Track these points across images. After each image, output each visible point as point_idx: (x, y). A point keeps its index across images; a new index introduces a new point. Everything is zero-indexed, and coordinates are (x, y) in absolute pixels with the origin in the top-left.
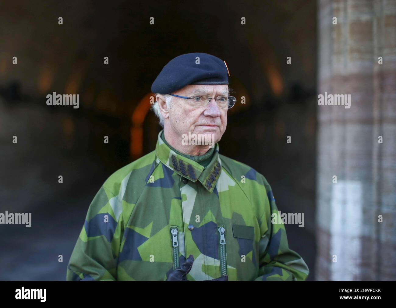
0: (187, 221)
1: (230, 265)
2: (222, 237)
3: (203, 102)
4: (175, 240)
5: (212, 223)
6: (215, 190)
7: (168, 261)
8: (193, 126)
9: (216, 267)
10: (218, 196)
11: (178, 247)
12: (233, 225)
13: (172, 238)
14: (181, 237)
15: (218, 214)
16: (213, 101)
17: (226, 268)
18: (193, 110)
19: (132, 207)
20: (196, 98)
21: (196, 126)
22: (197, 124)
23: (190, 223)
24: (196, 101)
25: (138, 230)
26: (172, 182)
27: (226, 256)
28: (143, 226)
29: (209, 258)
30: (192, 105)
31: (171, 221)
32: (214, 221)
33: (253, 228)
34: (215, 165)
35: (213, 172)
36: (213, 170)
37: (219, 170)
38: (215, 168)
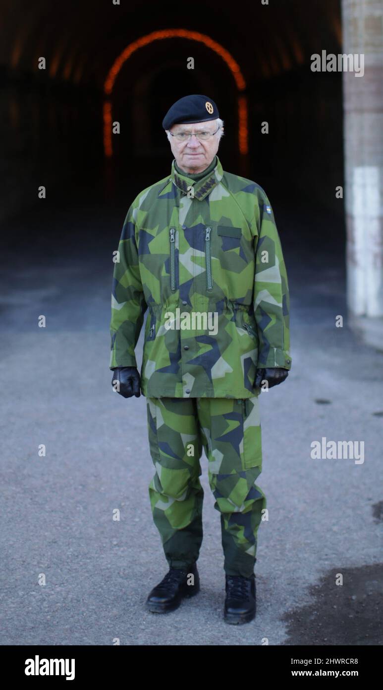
0: (182, 222)
1: (213, 256)
2: (208, 235)
3: (187, 136)
4: (172, 237)
5: (201, 224)
6: (207, 198)
7: (166, 253)
9: (201, 258)
10: (209, 205)
11: (174, 242)
12: (220, 226)
13: (170, 236)
14: (177, 235)
15: (207, 218)
16: (193, 136)
17: (210, 258)
18: (180, 143)
19: (145, 214)
20: (181, 134)
22: (184, 153)
23: (184, 224)
24: (181, 136)
25: (148, 231)
26: (176, 195)
27: (210, 250)
28: (152, 228)
29: (197, 251)
30: (179, 140)
31: (171, 223)
32: (203, 223)
33: (241, 229)
34: (208, 181)
35: (205, 186)
36: (204, 184)
37: (212, 185)
38: (207, 183)
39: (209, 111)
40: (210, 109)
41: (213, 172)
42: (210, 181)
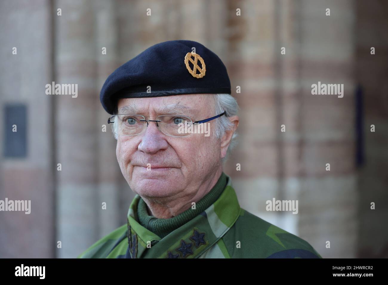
8: (130, 166)
20: (129, 121)
21: (134, 166)
24: (128, 124)
34: (186, 237)
35: (177, 250)
36: (177, 244)
37: (197, 247)
38: (183, 243)
39: (193, 73)
40: (196, 66)
41: (200, 217)
42: (191, 238)
